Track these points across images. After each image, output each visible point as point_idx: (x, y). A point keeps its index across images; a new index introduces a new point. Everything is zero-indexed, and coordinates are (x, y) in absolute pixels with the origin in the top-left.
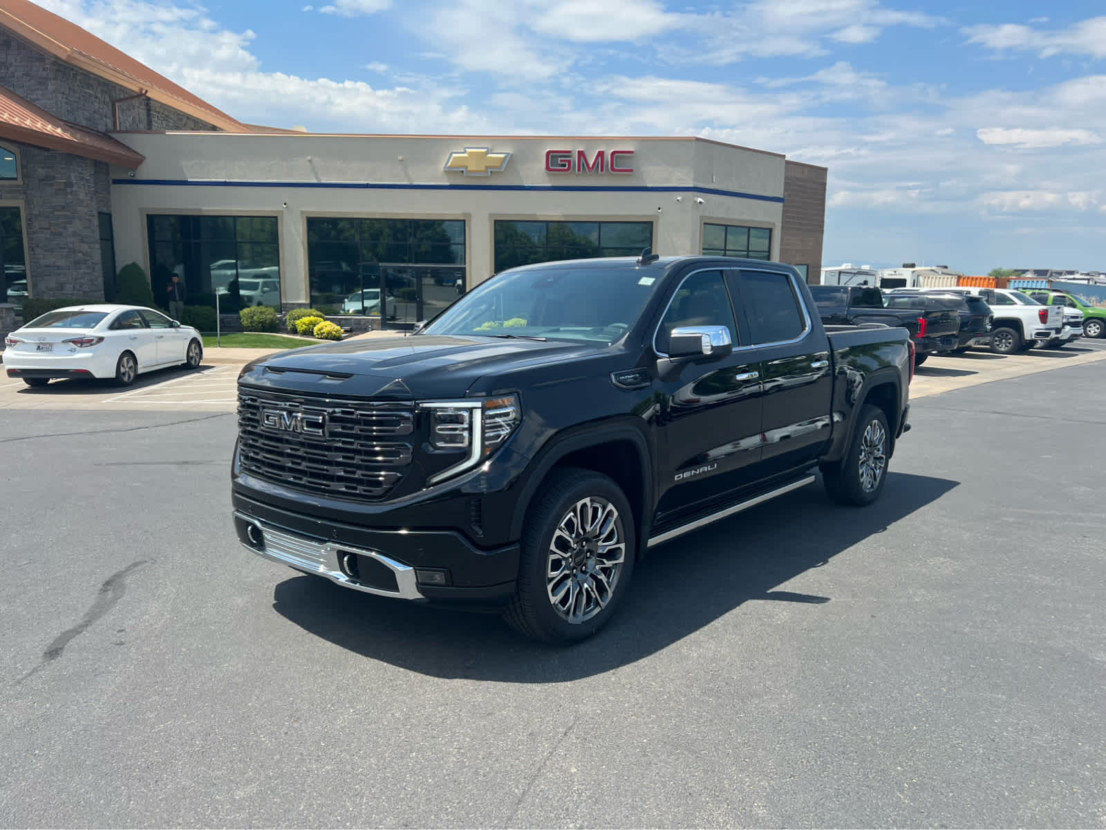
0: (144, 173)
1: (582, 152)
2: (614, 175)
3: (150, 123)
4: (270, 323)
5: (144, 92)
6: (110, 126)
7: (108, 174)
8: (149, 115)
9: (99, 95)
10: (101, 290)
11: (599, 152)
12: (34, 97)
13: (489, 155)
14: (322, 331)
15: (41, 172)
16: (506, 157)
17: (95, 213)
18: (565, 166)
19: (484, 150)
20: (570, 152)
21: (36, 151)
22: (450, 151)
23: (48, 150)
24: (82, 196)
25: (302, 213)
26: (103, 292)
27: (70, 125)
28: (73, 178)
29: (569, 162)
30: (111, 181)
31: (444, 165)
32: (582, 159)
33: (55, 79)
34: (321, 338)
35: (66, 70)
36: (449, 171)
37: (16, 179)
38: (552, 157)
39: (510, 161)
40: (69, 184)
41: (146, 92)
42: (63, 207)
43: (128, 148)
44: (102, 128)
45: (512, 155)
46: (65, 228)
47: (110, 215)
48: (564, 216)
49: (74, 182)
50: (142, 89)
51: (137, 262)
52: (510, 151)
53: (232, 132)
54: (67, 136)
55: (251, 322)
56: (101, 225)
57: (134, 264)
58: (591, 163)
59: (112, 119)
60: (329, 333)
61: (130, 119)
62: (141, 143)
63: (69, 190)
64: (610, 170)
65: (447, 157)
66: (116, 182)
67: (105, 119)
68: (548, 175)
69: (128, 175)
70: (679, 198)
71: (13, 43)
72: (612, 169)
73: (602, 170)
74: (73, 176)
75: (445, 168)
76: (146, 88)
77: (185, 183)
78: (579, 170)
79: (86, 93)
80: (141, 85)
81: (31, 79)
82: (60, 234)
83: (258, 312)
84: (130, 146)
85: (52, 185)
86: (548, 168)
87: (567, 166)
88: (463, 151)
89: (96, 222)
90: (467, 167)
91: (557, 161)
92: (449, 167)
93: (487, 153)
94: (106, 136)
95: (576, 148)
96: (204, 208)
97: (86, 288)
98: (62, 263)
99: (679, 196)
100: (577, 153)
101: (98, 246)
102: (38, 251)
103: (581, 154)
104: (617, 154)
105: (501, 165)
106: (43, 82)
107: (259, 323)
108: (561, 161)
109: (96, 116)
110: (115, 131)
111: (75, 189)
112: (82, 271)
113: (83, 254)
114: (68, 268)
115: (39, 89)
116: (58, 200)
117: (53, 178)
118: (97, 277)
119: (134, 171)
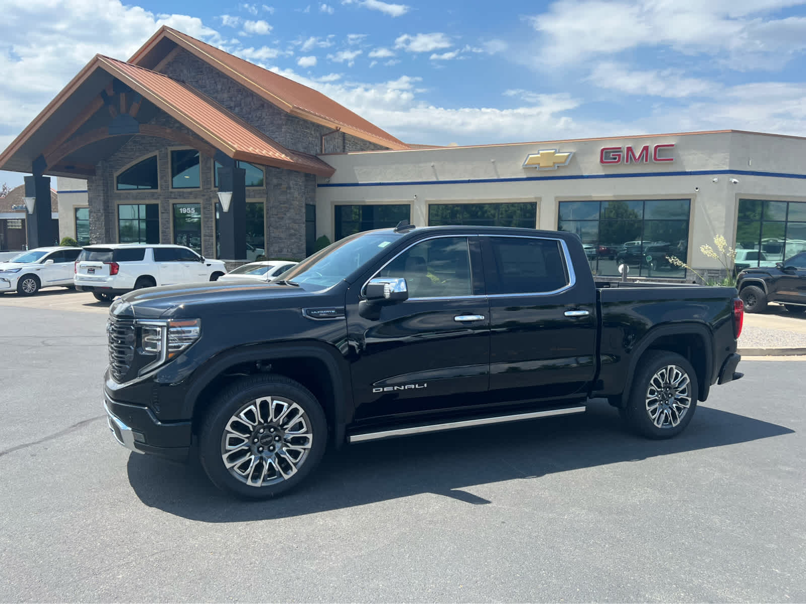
0: (335, 179)
1: (630, 147)
2: (655, 163)
3: (344, 148)
5: (338, 129)
6: (319, 151)
7: (315, 181)
8: (344, 143)
9: (313, 133)
11: (644, 147)
13: (557, 155)
15: (275, 181)
16: (569, 155)
17: (304, 205)
18: (615, 159)
19: (553, 151)
20: (620, 148)
21: (273, 169)
22: (528, 154)
23: (279, 168)
24: (296, 194)
27: (293, 152)
29: (619, 156)
30: (316, 185)
31: (523, 163)
32: (630, 153)
33: (286, 125)
35: (292, 119)
36: (526, 168)
38: (606, 152)
39: (573, 158)
40: (289, 188)
41: (340, 128)
42: (285, 202)
43: (326, 164)
44: (313, 153)
45: (575, 153)
46: (285, 214)
47: (314, 206)
48: (614, 196)
49: (292, 186)
50: (337, 127)
51: (326, 235)
52: (573, 150)
53: (396, 149)
54: (288, 159)
56: (307, 213)
57: (325, 236)
58: (637, 156)
59: (320, 147)
61: (332, 147)
62: (334, 161)
63: (288, 191)
64: (654, 160)
65: (525, 159)
66: (319, 186)
67: (315, 147)
68: (603, 166)
69: (325, 182)
70: (715, 180)
72: (655, 159)
73: (646, 160)
74: (291, 183)
75: (523, 165)
76: (339, 126)
77: (357, 185)
78: (627, 161)
79: (305, 132)
80: (337, 125)
81: (274, 126)
82: (283, 218)
84: (329, 164)
85: (280, 189)
86: (602, 161)
87: (617, 159)
88: (537, 153)
89: (304, 210)
90: (539, 164)
91: (609, 156)
92: (526, 165)
93: (555, 153)
94: (315, 158)
95: (624, 145)
96: (367, 200)
97: (295, 251)
98: (283, 235)
99: (715, 178)
100: (626, 149)
101: (304, 225)
102: (271, 228)
103: (629, 149)
104: (659, 148)
105: (566, 160)
106: (279, 127)
108: (613, 155)
109: (310, 145)
110: (321, 154)
111: (292, 190)
112: (293, 241)
113: (295, 230)
114: (286, 239)
115: (277, 132)
116: (282, 198)
117: (281, 185)
118: (302, 245)
119: (329, 178)
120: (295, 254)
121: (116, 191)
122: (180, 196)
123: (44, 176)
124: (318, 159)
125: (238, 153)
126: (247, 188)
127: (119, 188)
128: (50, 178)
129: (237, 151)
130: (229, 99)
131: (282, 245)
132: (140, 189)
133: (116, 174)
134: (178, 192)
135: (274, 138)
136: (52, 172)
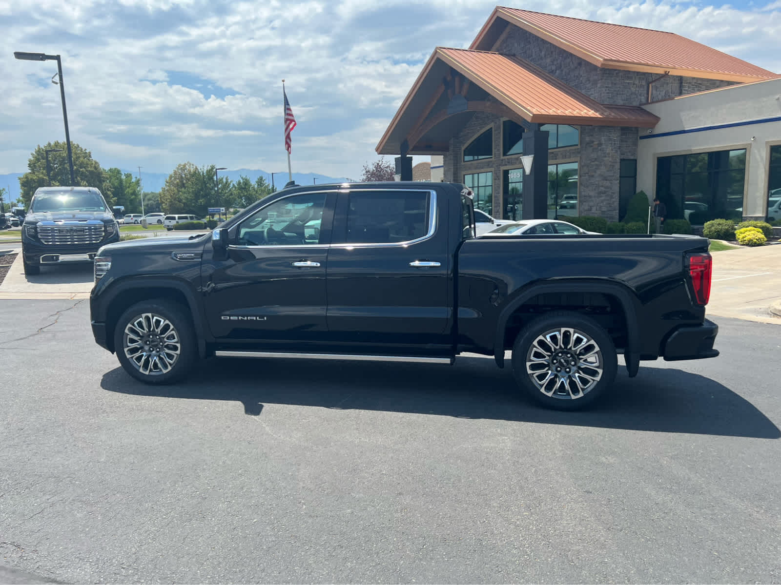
0: (660, 128)
3: (681, 92)
4: (725, 232)
5: (667, 73)
6: (644, 101)
7: (637, 133)
9: (636, 82)
10: (615, 210)
12: (589, 93)
14: (745, 239)
15: (587, 139)
17: (618, 160)
21: (587, 127)
23: (591, 125)
24: (609, 150)
25: (767, 143)
26: (618, 211)
28: (603, 140)
30: (638, 137)
33: (602, 79)
34: (742, 245)
37: (577, 145)
40: (600, 144)
41: (669, 72)
42: (596, 159)
43: (650, 114)
44: (636, 103)
46: (596, 172)
47: (635, 160)
49: (604, 142)
51: (646, 191)
55: (710, 232)
56: (622, 168)
57: (643, 192)
59: (646, 95)
60: (750, 240)
62: (656, 109)
63: (600, 148)
66: (642, 138)
67: (639, 97)
69: (648, 132)
71: (583, 63)
74: (603, 139)
76: (668, 70)
77: (683, 132)
79: (626, 83)
80: (666, 69)
81: (590, 83)
82: (593, 176)
83: (716, 224)
84: (652, 112)
85: (592, 146)
89: (618, 166)
97: (604, 209)
98: (592, 194)
101: (617, 181)
106: (595, 83)
107: (715, 232)
109: (633, 96)
110: (647, 103)
111: (604, 146)
112: (603, 198)
113: (605, 188)
114: (595, 197)
115: (592, 88)
116: (594, 155)
117: (593, 142)
118: (614, 202)
119: (652, 128)
120: (604, 212)
121: (463, 163)
122: (509, 162)
123: (408, 156)
124: (642, 109)
125: (535, 116)
126: (549, 151)
127: (465, 160)
128: (412, 157)
129: (534, 115)
130: (551, 63)
131: (591, 204)
132: (480, 159)
133: (463, 148)
134: (508, 159)
135: (589, 96)
136: (413, 152)
